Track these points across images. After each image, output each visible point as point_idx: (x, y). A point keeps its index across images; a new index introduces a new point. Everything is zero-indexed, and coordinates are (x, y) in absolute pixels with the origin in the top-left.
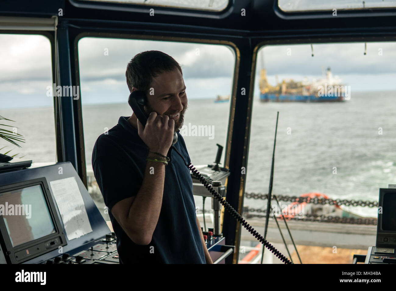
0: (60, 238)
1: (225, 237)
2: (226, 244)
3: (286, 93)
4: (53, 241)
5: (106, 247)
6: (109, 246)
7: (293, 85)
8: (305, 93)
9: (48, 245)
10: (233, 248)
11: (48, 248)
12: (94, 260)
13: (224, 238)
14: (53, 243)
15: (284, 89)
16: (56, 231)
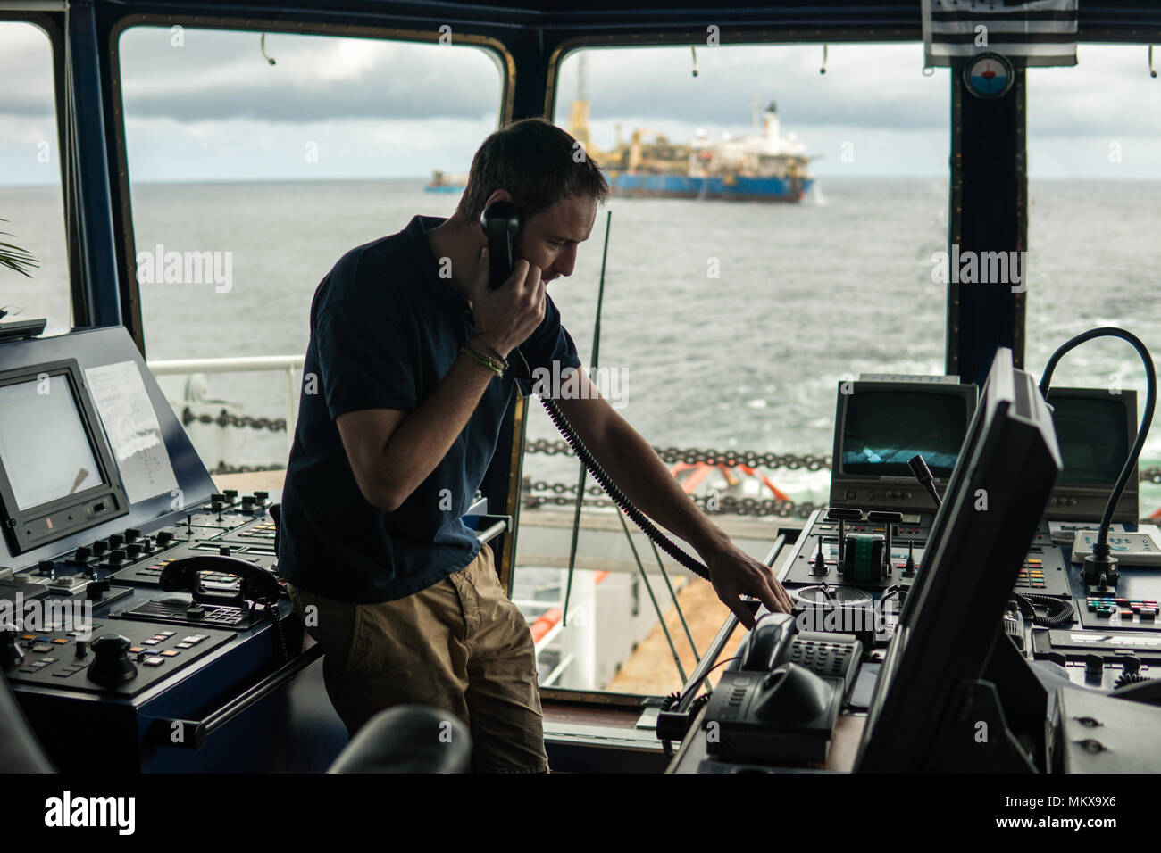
0: (113, 496)
1: (487, 497)
2: (488, 513)
3: (639, 168)
4: (99, 502)
5: (217, 518)
6: (223, 517)
7: (663, 150)
8: (696, 172)
9: (89, 509)
10: (506, 520)
11: (89, 519)
12: (197, 541)
13: (485, 499)
14: (99, 508)
15: (635, 159)
16: (104, 482)
